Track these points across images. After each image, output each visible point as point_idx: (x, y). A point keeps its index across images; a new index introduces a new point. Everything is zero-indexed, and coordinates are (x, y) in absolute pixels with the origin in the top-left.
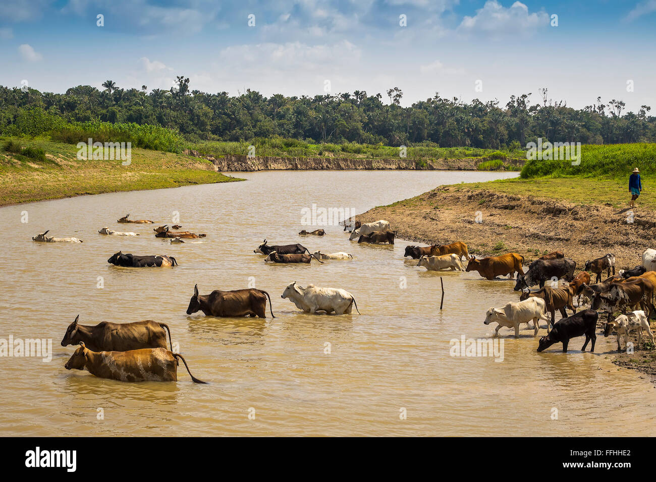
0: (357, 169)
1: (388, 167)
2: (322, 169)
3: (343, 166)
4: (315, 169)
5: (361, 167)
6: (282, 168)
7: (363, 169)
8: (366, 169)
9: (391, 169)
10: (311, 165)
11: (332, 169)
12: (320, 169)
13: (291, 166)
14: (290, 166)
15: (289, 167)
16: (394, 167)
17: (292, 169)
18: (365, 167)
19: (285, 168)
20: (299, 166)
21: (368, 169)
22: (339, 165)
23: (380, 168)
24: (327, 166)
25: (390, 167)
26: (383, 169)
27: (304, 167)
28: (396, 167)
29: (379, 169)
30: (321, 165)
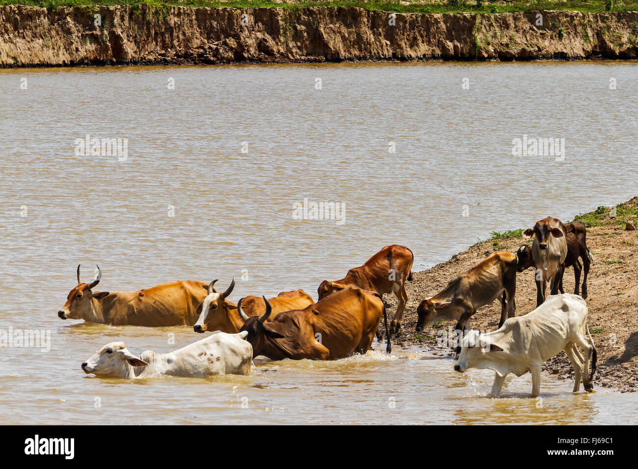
0: (404, 59)
1: (549, 45)
2: (239, 58)
3: (335, 43)
4: (203, 61)
5: (423, 49)
6: (48, 55)
7: (434, 57)
8: (446, 57)
9: (561, 57)
10: (188, 40)
11: (285, 59)
12: (228, 61)
13: (91, 47)
14: (88, 49)
15: (82, 53)
16: (576, 45)
17: (96, 63)
18: (444, 48)
19: (64, 57)
20: (130, 48)
21: (458, 57)
22: (317, 40)
23: (514, 50)
24: (262, 46)
25: (560, 48)
26: (525, 57)
27: (153, 50)
28: (589, 48)
29: (505, 57)
30: (232, 42)
